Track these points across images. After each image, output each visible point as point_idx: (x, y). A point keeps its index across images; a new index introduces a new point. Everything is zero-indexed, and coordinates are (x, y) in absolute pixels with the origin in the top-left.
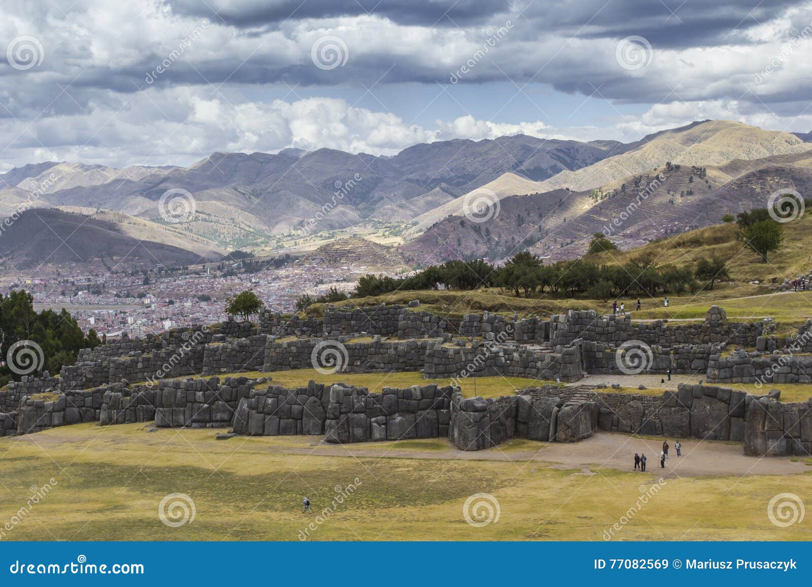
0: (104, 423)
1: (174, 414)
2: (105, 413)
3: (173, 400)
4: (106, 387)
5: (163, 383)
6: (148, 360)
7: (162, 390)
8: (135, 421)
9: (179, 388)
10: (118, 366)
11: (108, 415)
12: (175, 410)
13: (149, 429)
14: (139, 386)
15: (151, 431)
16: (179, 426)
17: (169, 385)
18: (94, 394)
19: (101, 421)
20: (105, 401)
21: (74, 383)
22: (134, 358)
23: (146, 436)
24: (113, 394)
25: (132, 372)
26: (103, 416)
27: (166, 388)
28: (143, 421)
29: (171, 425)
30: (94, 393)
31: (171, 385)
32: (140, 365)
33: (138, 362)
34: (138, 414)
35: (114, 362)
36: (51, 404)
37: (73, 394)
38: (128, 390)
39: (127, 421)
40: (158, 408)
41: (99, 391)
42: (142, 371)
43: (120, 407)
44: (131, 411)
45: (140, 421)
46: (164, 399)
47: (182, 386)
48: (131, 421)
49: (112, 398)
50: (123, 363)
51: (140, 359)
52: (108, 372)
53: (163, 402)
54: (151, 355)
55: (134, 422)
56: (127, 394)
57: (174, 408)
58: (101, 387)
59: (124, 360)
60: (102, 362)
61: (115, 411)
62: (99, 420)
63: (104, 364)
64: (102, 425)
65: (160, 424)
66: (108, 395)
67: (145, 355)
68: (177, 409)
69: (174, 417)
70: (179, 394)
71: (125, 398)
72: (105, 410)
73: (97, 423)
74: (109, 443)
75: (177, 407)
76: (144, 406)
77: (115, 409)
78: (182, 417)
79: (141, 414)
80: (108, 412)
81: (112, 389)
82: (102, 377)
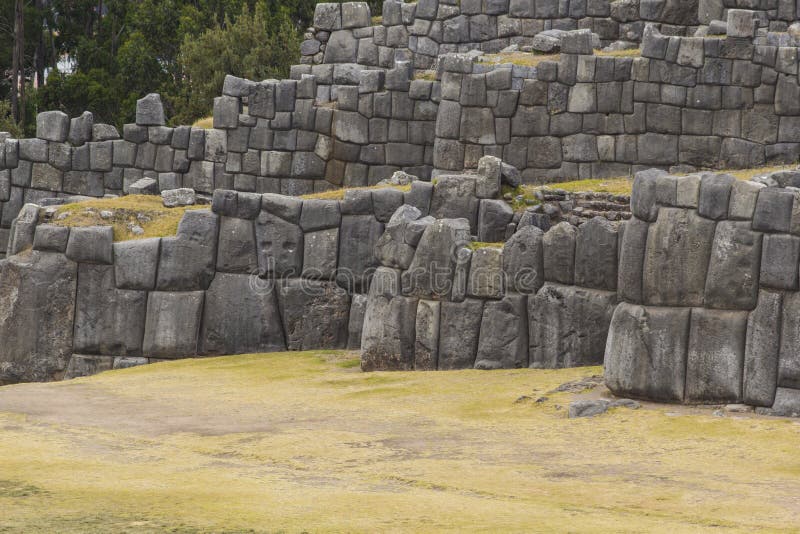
0: (377, 361)
1: (694, 340)
3: (691, 273)
4: (406, 190)
5: (653, 187)
6: (621, 73)
7: (647, 219)
8: (523, 360)
9: (726, 217)
10: (480, 93)
11: (400, 317)
12: (702, 322)
13: (568, 401)
14: (561, 196)
15: (580, 411)
16: (714, 397)
17: (681, 201)
18: (348, 220)
19: (366, 345)
20: (388, 253)
21: (272, 161)
22: (558, 60)
23: (545, 430)
24: (429, 221)
25: (543, 128)
26: (374, 321)
27: (664, 212)
28: (560, 366)
29: (679, 392)
30: (345, 211)
31: (688, 197)
32: (580, 98)
33: (570, 82)
34: (536, 326)
35: (459, 72)
36: (146, 250)
37: (252, 212)
38: (507, 209)
39: (487, 356)
40: (623, 306)
41: (368, 206)
42: (590, 124)
43: (457, 288)
44: (507, 309)
45: (544, 362)
46: (651, 262)
47: (741, 206)
48: (501, 360)
49: (424, 241)
50: (503, 84)
51: (583, 71)
52: (430, 118)
53: (649, 277)
54: (637, 55)
55: (518, 366)
56: (500, 229)
57: (698, 311)
58: (382, 188)
59: (505, 68)
60: (411, 71)
61: (433, 305)
62: (358, 346)
63: (419, 82)
64: (368, 367)
65: (627, 383)
66: (403, 226)
67: (616, 52)
68: (710, 314)
69: (693, 354)
70: (723, 244)
71: (484, 247)
72: (388, 297)
73: (351, 355)
74: (366, 453)
75: (709, 307)
76: (569, 292)
77: (431, 296)
78: (728, 356)
79: (553, 330)
80: (401, 307)
81: (431, 202)
82: (408, 140)
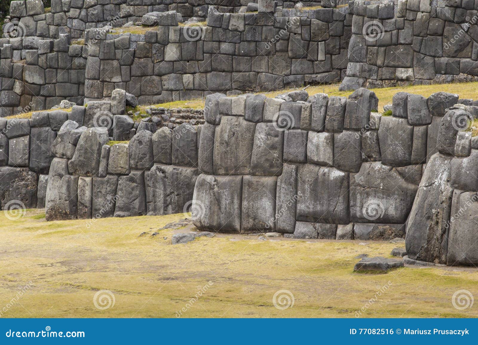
0: (55, 214)
1: (245, 195)
2: (59, 183)
3: (242, 155)
4: (69, 111)
5: (217, 104)
7: (215, 123)
8: (143, 211)
9: (262, 120)
11: (68, 187)
12: (250, 184)
13: (171, 234)
14: (162, 111)
15: (178, 240)
17: (234, 112)
18: (35, 130)
19: (48, 205)
20: (59, 149)
22: (157, 30)
23: (158, 252)
24: (83, 129)
25: (150, 71)
27: (224, 119)
28: (165, 213)
29: (238, 226)
30: (32, 125)
31: (238, 109)
32: (172, 52)
33: (165, 43)
34: (150, 190)
35: (100, 41)
38: (130, 120)
39: (121, 209)
40: (202, 176)
41: (47, 121)
42: (178, 68)
43: (101, 169)
44: (132, 180)
45: (156, 211)
46: (218, 148)
47: (271, 114)
48: (130, 211)
49: (81, 142)
50: (125, 45)
51: (173, 36)
52: (82, 68)
53: (217, 158)
54: (204, 25)
55: (140, 214)
56: (126, 133)
57: (247, 177)
58: (54, 111)
59: (126, 36)
60: (69, 39)
61: (88, 179)
62: (44, 206)
63: (74, 46)
64: (50, 218)
65: (206, 222)
66: (68, 133)
68: (254, 179)
69: (245, 203)
70: (261, 137)
71: (117, 144)
72: (61, 176)
73: (42, 211)
74: (51, 270)
75: (253, 174)
76: (169, 169)
77: (86, 174)
78: (266, 203)
79: (160, 192)
80: (68, 182)
81: (84, 118)
82: (69, 81)
